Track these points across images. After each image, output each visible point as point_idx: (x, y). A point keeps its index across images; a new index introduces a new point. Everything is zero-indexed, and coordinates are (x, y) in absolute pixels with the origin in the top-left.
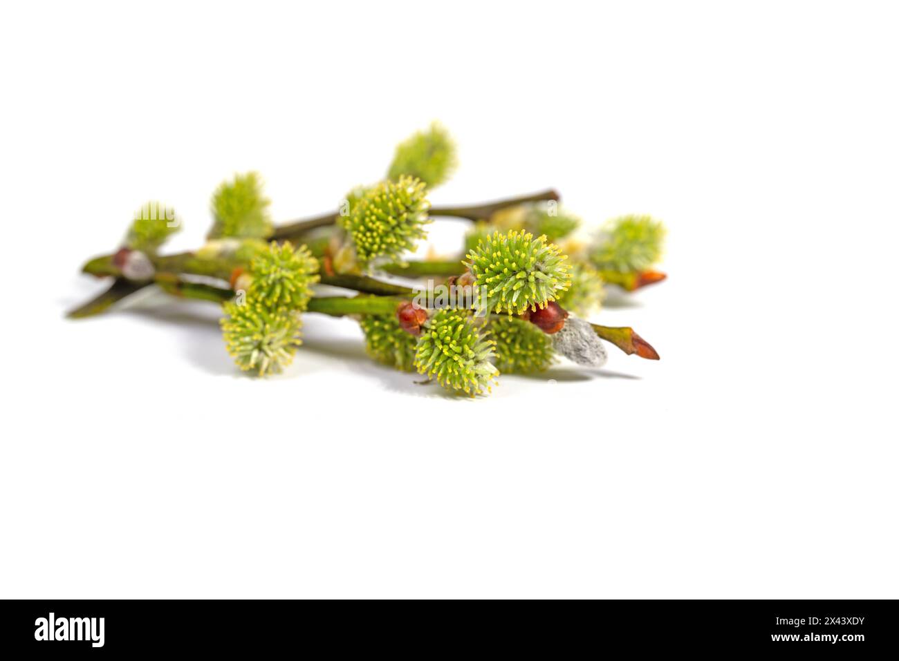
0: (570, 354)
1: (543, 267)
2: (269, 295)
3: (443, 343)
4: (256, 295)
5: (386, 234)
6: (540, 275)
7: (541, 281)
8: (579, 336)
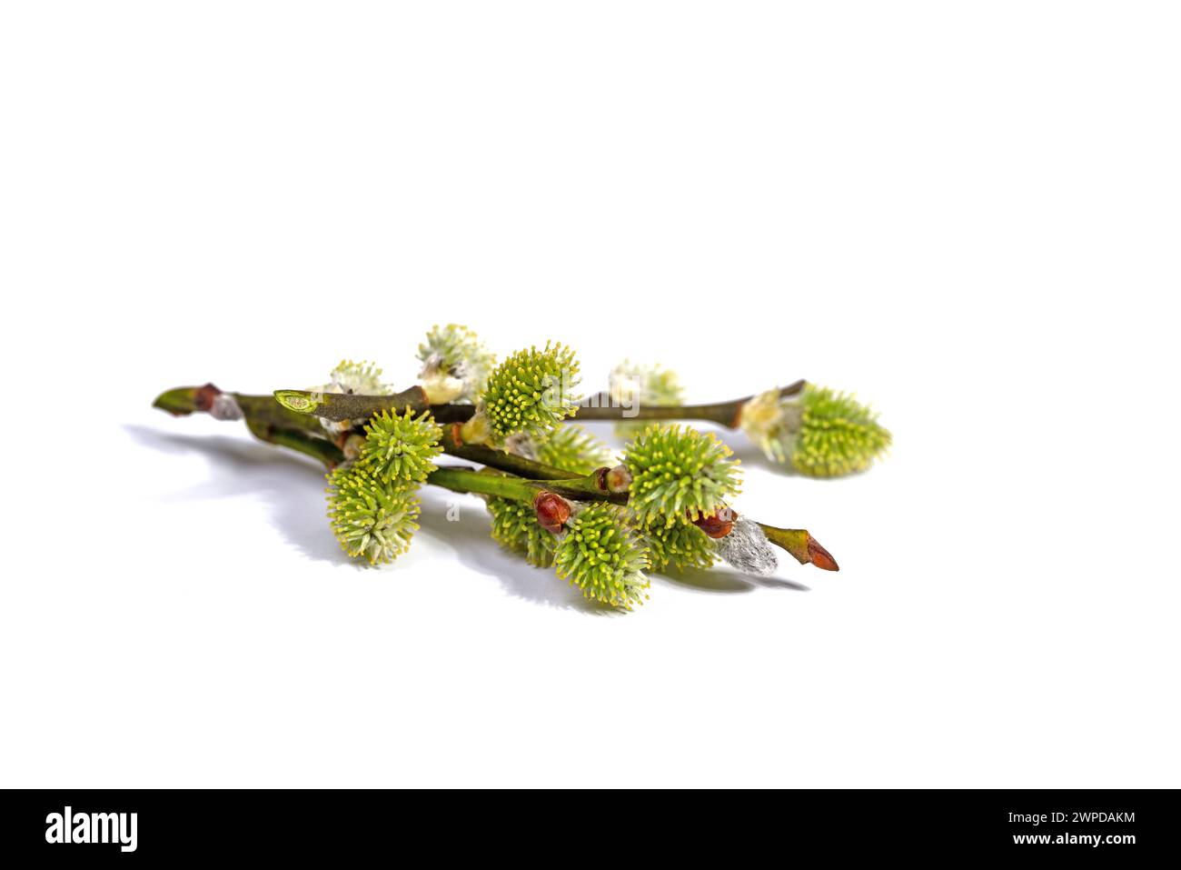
0: (737, 562)
1: (711, 474)
2: (385, 470)
3: (589, 548)
4: (370, 469)
5: (528, 408)
6: (707, 482)
7: (707, 489)
8: (748, 543)
